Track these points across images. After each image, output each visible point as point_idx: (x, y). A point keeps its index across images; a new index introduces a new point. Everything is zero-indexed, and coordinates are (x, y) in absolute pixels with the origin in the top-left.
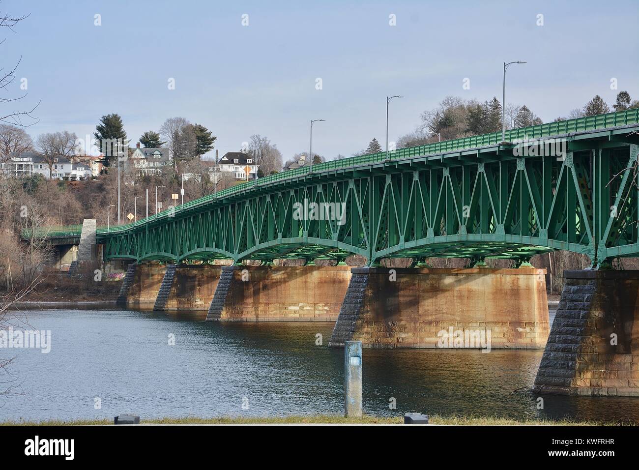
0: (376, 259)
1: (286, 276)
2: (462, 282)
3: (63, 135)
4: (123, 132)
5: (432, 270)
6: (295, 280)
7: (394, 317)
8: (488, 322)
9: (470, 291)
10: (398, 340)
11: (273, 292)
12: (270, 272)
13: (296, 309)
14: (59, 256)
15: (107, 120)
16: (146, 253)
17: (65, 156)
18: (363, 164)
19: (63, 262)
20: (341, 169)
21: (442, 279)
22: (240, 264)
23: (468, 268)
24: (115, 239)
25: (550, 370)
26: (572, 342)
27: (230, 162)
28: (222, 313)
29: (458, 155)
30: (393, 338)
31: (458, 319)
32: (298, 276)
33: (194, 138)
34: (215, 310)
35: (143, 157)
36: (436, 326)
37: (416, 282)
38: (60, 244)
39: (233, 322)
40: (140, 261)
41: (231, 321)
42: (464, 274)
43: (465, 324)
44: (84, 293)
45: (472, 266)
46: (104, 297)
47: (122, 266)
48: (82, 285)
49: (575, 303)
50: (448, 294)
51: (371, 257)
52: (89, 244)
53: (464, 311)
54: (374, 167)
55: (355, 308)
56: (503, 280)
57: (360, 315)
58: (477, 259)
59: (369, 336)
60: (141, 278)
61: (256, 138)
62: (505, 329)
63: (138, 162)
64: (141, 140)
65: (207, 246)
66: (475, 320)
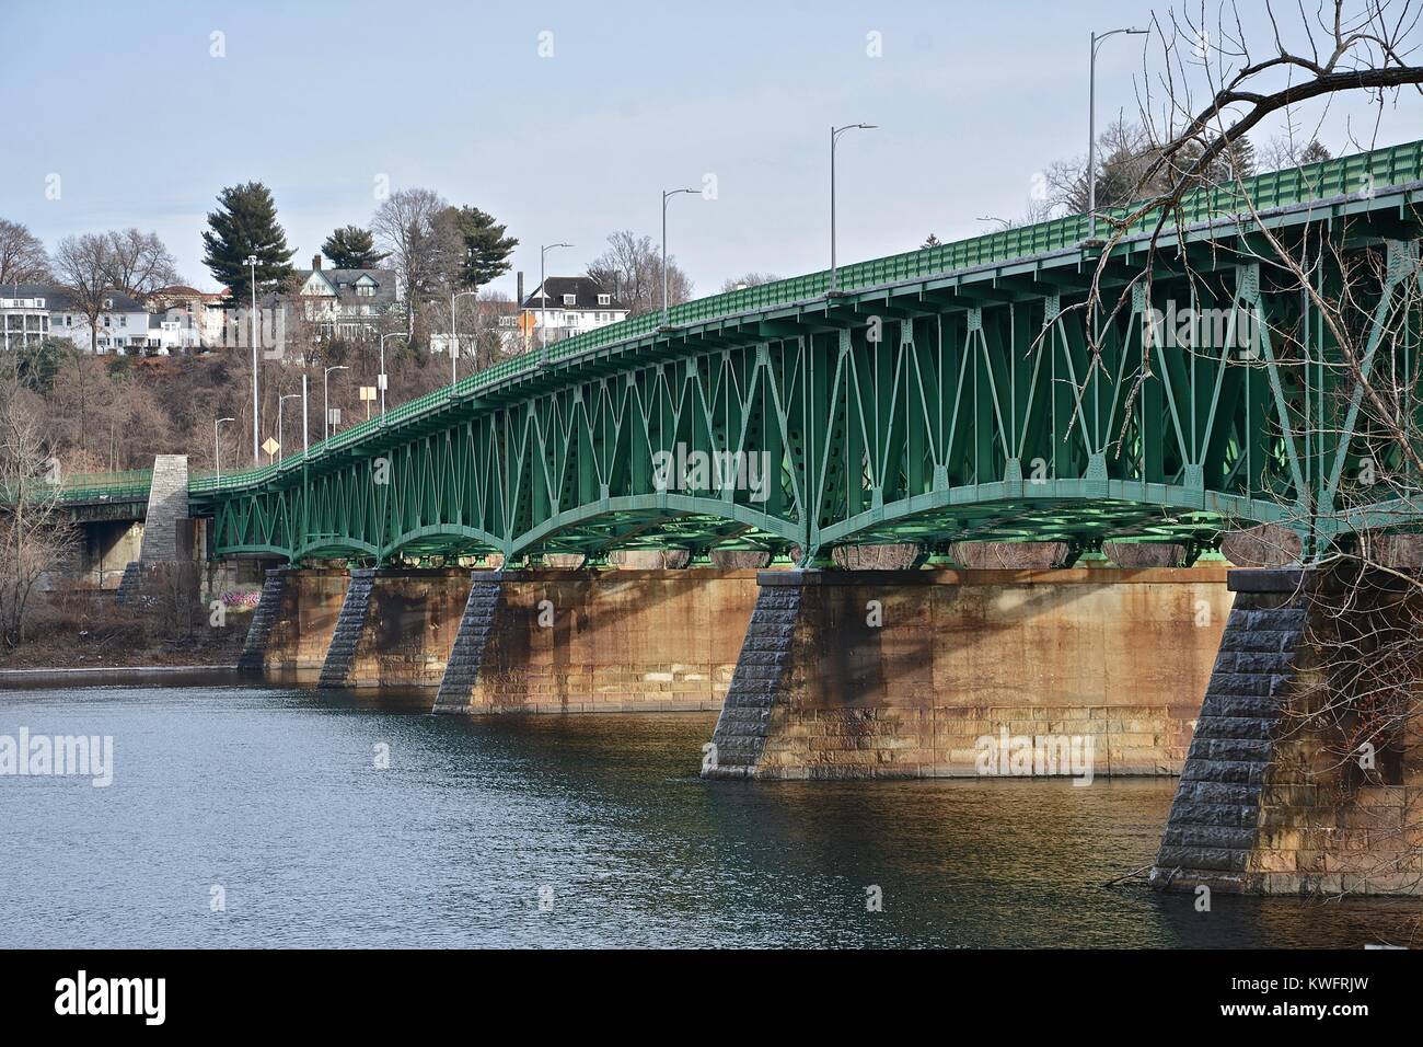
0: (821, 548)
1: (637, 594)
2: (1045, 603)
3: (125, 239)
4: (276, 229)
5: (968, 576)
6: (662, 605)
7: (870, 698)
8: (1114, 709)
9: (1065, 628)
10: (879, 756)
11: (603, 635)
12: (597, 584)
13: (665, 680)
14: (98, 551)
15: (235, 200)
16: (309, 541)
17: (133, 291)
18: (782, 303)
19: (107, 565)
20: (731, 316)
21: (992, 598)
22: (518, 565)
23: (1062, 567)
24: (236, 504)
25: (1195, 830)
26: (1249, 755)
27: (556, 302)
28: (474, 691)
29: (993, 275)
30: (866, 753)
31: (1035, 699)
32: (669, 596)
33: (459, 241)
34: (458, 684)
35: (329, 292)
36: (979, 718)
37: (926, 606)
38: (98, 519)
39: (503, 715)
40: (297, 561)
41: (496, 714)
42: (1049, 583)
43: (1054, 714)
44: (155, 645)
45: (1070, 563)
46: (207, 654)
47: (256, 574)
48: (151, 623)
49: (1257, 655)
50: (1007, 636)
51: (809, 544)
52: (171, 518)
53: (1049, 679)
54: (807, 310)
55: (768, 676)
56: (1152, 597)
57: (782, 694)
58: (1082, 546)
59: (805, 748)
60: (301, 603)
61: (622, 241)
62: (1158, 725)
63: (318, 307)
64: (325, 250)
65: (444, 520)
66: (1080, 701)
